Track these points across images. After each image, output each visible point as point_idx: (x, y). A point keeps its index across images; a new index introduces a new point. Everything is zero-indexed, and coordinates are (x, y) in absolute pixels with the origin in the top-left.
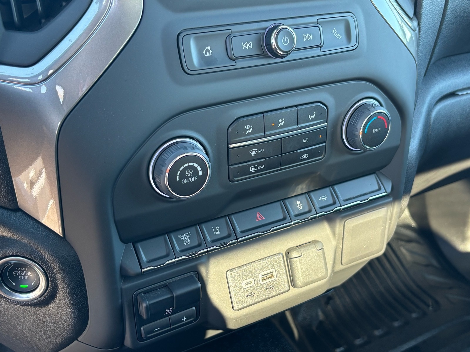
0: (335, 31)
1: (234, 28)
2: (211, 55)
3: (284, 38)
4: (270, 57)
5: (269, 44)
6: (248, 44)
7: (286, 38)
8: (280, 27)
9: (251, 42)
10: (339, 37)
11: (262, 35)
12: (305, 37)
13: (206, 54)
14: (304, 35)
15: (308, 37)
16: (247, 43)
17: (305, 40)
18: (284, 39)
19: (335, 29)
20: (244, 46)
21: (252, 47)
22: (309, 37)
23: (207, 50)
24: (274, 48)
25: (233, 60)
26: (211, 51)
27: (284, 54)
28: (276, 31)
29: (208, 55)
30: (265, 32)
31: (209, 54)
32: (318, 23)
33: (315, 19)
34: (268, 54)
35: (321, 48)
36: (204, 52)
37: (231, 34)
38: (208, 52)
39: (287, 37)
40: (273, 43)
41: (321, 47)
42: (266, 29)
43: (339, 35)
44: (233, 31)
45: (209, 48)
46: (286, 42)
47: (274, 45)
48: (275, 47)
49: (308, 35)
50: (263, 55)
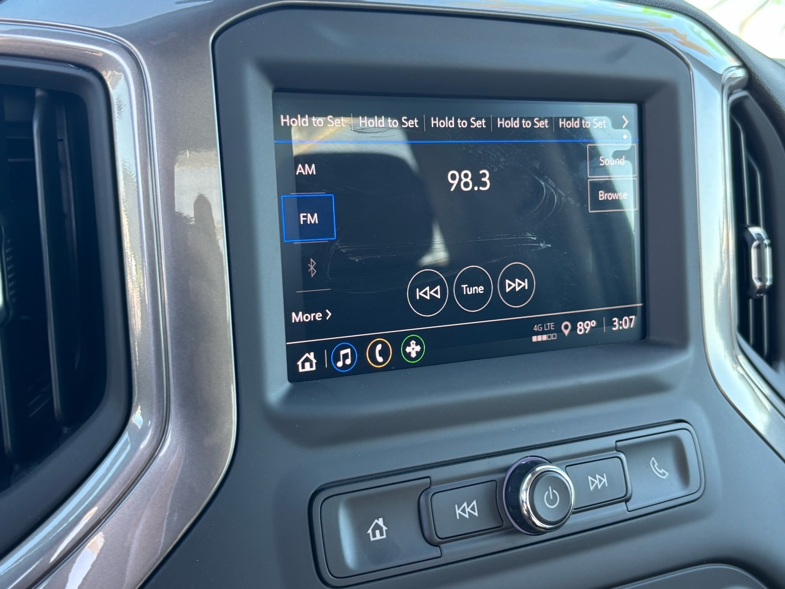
0: (654, 464)
1: (437, 474)
2: (385, 537)
3: (547, 492)
4: (517, 532)
5: (515, 505)
6: (468, 507)
7: (553, 494)
8: (539, 469)
9: (474, 503)
10: (664, 474)
11: (498, 484)
12: (593, 483)
13: (374, 536)
14: (590, 478)
15: (598, 482)
16: (465, 504)
17: (592, 488)
18: (549, 494)
19: (653, 459)
20: (458, 512)
21: (476, 514)
22: (600, 481)
23: (377, 527)
24: (525, 512)
25: (437, 545)
26: (385, 528)
27: (547, 526)
28: (530, 476)
29: (378, 537)
30: (504, 479)
31: (381, 534)
32: (618, 450)
33: (610, 441)
34: (513, 526)
35: (628, 503)
36: (370, 531)
37: (429, 488)
38: (378, 532)
39: (554, 491)
40: (525, 504)
41: (627, 501)
42: (506, 470)
43: (662, 470)
44: (433, 479)
45: (380, 522)
46: (552, 502)
47: (526, 506)
48: (528, 511)
49: (598, 476)
50: (502, 529)
